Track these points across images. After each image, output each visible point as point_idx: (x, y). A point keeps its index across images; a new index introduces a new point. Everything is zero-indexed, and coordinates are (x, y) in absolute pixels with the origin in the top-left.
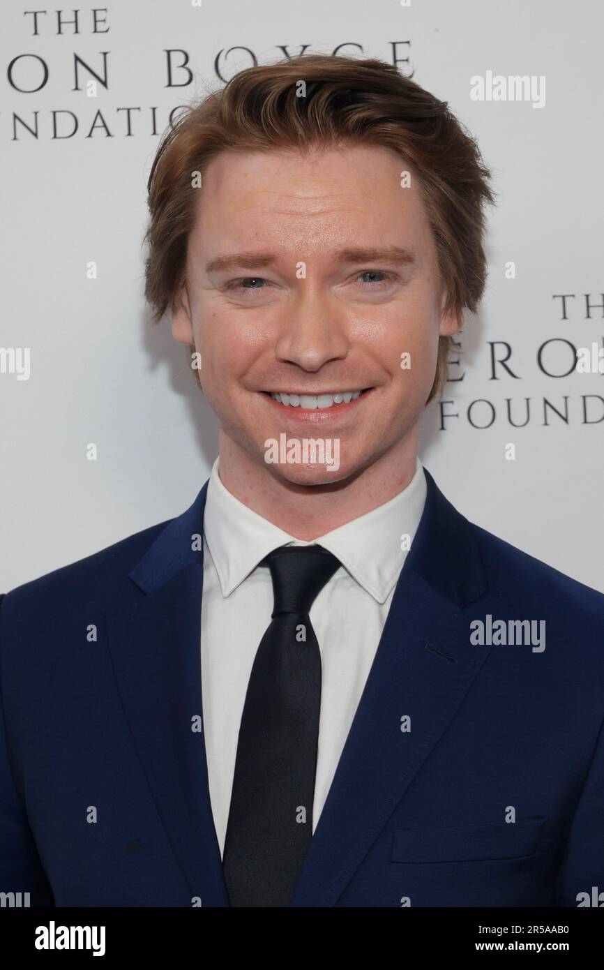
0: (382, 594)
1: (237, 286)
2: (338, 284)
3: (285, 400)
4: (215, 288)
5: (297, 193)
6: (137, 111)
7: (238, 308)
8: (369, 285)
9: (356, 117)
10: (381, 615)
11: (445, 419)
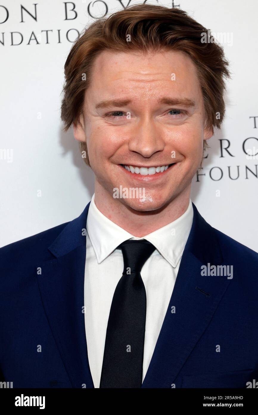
0: (175, 263)
1: (110, 115)
2: (159, 115)
3: (132, 169)
4: (100, 116)
5: (141, 72)
6: (51, 32)
7: (110, 125)
8: (174, 116)
9: (170, 37)
10: (174, 273)
11: (199, 176)
